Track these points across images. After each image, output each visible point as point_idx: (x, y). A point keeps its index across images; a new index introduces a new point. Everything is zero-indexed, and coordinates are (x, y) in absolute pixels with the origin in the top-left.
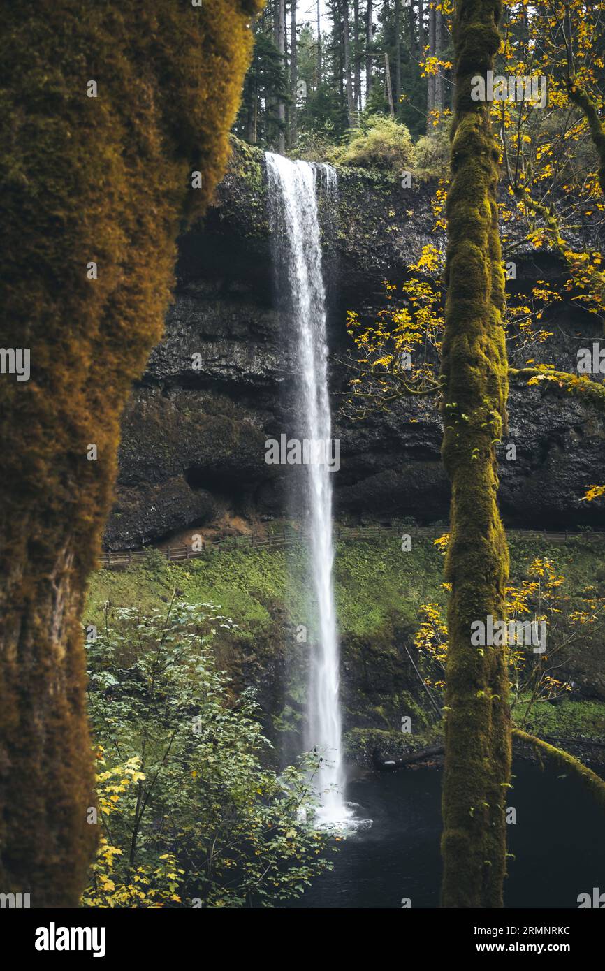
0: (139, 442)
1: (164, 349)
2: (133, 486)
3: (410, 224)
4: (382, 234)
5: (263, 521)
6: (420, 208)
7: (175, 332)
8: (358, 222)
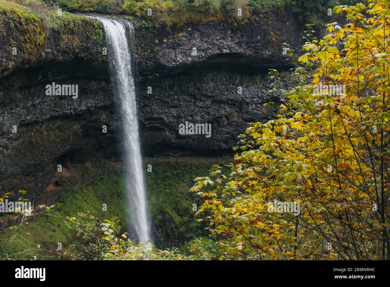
0: (32, 155)
1: (43, 109)
2: (29, 175)
3: (165, 45)
4: (152, 51)
5: (74, 167)
6: (169, 37)
7: (49, 99)
8: (142, 47)
